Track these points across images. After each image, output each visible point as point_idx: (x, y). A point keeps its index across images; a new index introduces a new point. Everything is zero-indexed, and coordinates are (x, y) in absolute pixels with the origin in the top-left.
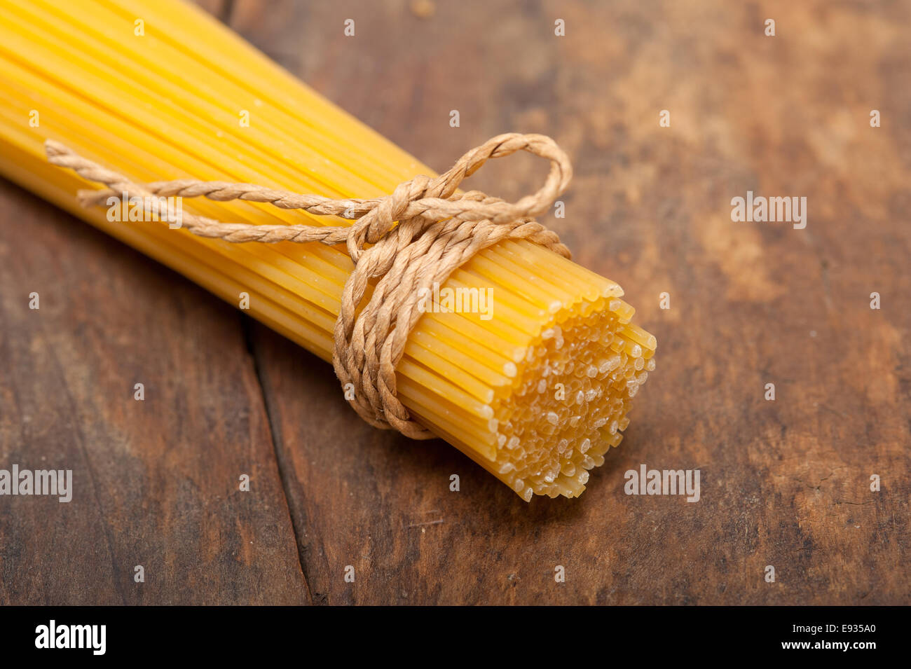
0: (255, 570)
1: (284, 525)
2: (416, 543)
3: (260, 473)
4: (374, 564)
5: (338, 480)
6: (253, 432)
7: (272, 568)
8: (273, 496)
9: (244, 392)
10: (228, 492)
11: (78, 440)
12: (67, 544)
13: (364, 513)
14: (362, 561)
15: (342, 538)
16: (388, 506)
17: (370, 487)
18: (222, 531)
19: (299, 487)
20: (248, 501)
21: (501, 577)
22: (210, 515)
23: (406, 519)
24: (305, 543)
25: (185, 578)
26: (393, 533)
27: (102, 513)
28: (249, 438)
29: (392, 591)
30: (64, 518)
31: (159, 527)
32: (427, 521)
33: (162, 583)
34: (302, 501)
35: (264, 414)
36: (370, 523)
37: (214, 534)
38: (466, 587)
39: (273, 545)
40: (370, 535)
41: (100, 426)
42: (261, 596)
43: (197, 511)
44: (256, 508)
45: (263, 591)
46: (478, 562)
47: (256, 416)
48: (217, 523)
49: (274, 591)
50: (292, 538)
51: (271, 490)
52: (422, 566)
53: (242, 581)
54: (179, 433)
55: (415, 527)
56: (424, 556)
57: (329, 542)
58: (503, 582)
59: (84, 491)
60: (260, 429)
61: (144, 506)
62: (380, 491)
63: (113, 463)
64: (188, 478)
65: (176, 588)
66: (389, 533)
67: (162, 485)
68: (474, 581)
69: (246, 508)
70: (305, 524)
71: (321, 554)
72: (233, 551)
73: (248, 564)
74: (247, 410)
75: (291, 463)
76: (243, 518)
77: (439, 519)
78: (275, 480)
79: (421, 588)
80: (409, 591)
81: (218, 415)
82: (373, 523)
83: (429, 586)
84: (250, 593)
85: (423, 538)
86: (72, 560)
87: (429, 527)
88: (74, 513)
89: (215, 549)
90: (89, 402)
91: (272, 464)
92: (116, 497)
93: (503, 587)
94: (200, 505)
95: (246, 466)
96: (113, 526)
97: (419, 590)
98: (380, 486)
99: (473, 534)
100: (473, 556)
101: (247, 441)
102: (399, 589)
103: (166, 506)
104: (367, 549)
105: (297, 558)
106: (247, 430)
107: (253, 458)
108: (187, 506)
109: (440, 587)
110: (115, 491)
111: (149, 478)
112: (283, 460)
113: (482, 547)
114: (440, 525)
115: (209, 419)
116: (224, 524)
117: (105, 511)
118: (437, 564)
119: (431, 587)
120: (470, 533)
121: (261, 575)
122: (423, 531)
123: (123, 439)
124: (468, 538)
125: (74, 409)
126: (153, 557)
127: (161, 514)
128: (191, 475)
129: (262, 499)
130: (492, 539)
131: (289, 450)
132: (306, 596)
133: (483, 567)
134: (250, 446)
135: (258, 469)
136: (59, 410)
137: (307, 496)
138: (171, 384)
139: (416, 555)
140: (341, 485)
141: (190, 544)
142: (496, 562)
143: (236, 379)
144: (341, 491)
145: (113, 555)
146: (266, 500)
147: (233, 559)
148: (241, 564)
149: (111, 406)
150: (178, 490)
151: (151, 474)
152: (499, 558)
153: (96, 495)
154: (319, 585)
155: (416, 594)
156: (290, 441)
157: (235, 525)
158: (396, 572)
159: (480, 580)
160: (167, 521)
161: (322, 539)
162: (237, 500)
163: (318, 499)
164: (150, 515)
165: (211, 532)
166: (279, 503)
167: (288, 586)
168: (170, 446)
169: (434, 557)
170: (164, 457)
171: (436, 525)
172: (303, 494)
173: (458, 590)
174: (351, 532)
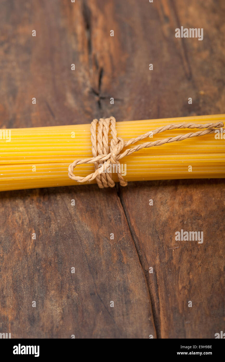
0: (128, 265)
1: (134, 251)
2: (172, 254)
3: (126, 235)
4: (160, 261)
5: (148, 236)
6: (122, 222)
7: (132, 264)
8: (130, 242)
9: (118, 209)
10: (117, 241)
11: (74, 227)
12: (75, 259)
13: (156, 246)
14: (157, 260)
15: (151, 254)
16: (163, 243)
17: (157, 237)
18: (117, 253)
19: (137, 238)
20: (123, 244)
21: (196, 263)
22: (113, 248)
23: (168, 247)
24: (140, 255)
25: (109, 268)
26: (165, 251)
27: (83, 249)
28: (122, 224)
29: (166, 269)
30: (73, 251)
31: (100, 253)
32: (174, 247)
33: (102, 270)
34: (138, 243)
35: (125, 216)
36: (158, 249)
37: (115, 254)
38: (187, 267)
39: (132, 257)
40: (158, 252)
41: (79, 222)
42: (130, 273)
43: (109, 247)
44: (126, 246)
45: (130, 271)
46: (190, 259)
47: (123, 217)
48: (116, 251)
49: (134, 271)
50: (137, 255)
51: (130, 240)
52: (174, 261)
53: (125, 269)
54: (102, 223)
55: (171, 250)
56: (174, 258)
57: (147, 255)
58: (197, 265)
59: (77, 243)
60: (124, 221)
61: (95, 247)
62: (160, 239)
63: (84, 234)
64: (106, 237)
65: (107, 272)
66: (164, 252)
67: (99, 240)
68: (189, 265)
69: (123, 246)
70: (140, 249)
71: (145, 259)
72: (121, 260)
73: (125, 263)
74: (120, 215)
75: (134, 230)
76: (122, 249)
77: (177, 246)
78: (130, 237)
79: (174, 268)
80: (171, 269)
81: (112, 217)
82: (159, 249)
83: (176, 267)
84: (127, 272)
85: (173, 253)
86: (77, 264)
87: (175, 249)
88: (75, 250)
89: (116, 259)
90: (75, 215)
91: (129, 232)
92: (86, 244)
93: (197, 267)
94: (110, 245)
95: (122, 233)
96: (87, 253)
97: (174, 269)
98: (160, 237)
99: (187, 251)
100: (188, 258)
101: (121, 225)
102: (168, 269)
103: (101, 246)
104: (158, 256)
105: (139, 261)
106: (121, 222)
107: (123, 230)
108: (107, 246)
109: (180, 268)
110: (86, 242)
111: (95, 238)
112: (131, 229)
113: (190, 255)
114: (178, 249)
115: (109, 218)
116: (118, 251)
117: (84, 249)
118: (178, 261)
119: (177, 268)
120: (186, 251)
121: (130, 267)
122: (173, 250)
123: (86, 226)
124: (186, 252)
125: (71, 217)
126: (99, 262)
127: (99, 249)
128: (106, 236)
129: (127, 243)
130: (193, 252)
131: (133, 227)
132: (143, 272)
133: (191, 261)
134: (122, 226)
135: (125, 233)
136: (67, 218)
137: (139, 241)
138: (98, 208)
139: (172, 258)
140: (149, 237)
141: (109, 258)
142: (195, 259)
143: (116, 205)
144: (149, 239)
145: (88, 263)
146: (128, 243)
147: (121, 262)
148: (124, 263)
149: (82, 216)
150: (103, 241)
151: (95, 236)
152: (195, 258)
153: (81, 243)
154: (146, 268)
155: (173, 270)
156: (133, 224)
157: (120, 251)
158: (167, 263)
159: (190, 265)
160: (102, 251)
161: (145, 254)
162: (120, 243)
163: (143, 242)
164: (97, 249)
165: (114, 254)
166: (132, 244)
167: (137, 270)
168: (100, 227)
169: (177, 259)
170: (98, 231)
171: (177, 248)
172: (138, 240)
173: (185, 268)
174: (153, 252)
